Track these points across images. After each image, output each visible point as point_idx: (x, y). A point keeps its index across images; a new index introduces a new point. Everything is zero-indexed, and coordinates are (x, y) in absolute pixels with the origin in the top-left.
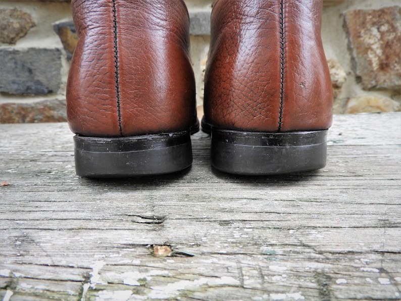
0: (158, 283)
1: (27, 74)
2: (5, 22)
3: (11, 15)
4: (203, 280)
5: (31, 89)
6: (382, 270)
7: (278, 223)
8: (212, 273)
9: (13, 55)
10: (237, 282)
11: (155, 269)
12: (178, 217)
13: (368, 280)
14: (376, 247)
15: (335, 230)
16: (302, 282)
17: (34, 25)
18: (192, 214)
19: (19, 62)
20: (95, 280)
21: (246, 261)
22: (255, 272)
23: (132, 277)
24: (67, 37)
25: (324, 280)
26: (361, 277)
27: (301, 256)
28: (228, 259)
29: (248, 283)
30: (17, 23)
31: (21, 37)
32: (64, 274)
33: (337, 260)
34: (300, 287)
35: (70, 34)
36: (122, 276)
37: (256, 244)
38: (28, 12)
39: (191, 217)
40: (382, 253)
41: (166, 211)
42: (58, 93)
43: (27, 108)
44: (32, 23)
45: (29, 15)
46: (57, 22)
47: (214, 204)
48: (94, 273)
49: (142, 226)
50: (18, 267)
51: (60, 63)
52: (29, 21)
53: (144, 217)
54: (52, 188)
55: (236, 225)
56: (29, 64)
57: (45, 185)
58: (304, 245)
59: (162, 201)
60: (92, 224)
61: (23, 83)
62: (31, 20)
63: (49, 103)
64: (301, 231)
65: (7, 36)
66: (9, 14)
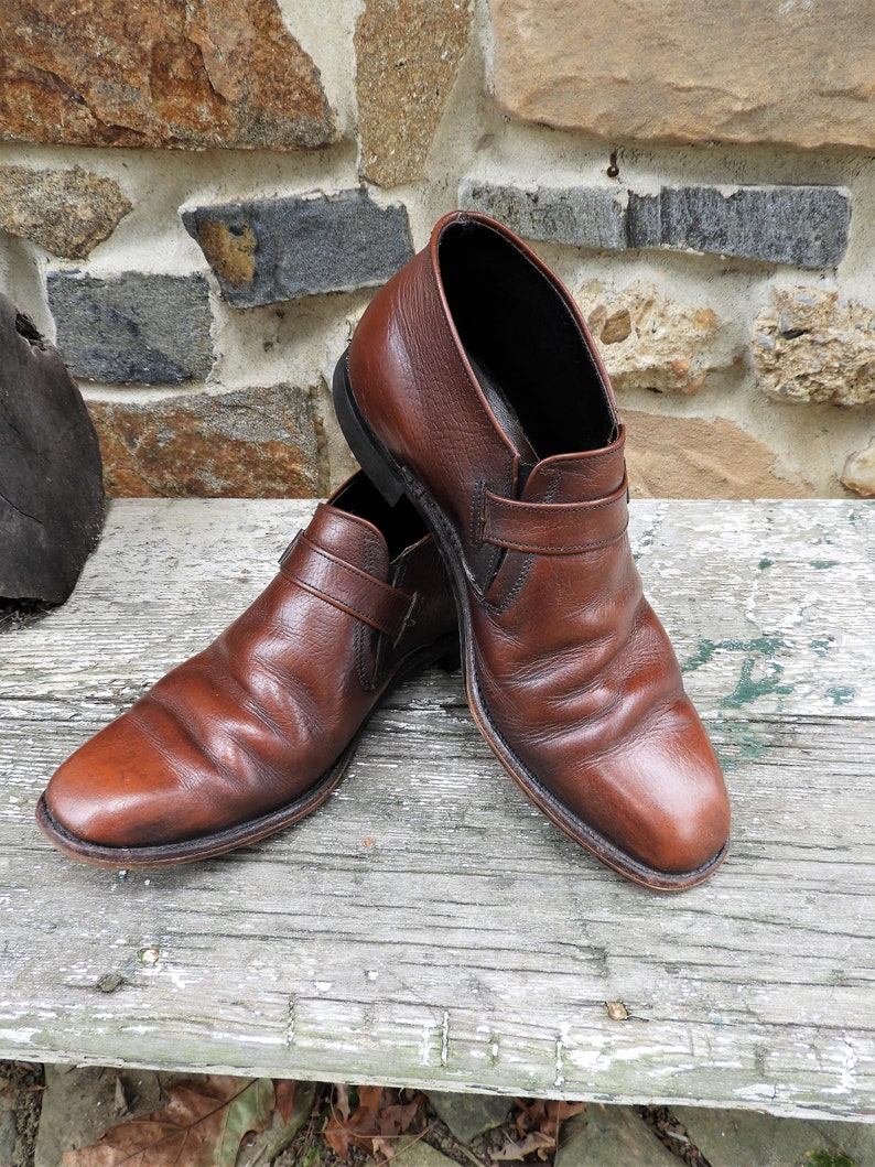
0: (620, 1047)
1: (127, 335)
2: (54, 206)
3: (67, 188)
4: (659, 1047)
5: (140, 371)
6: (813, 1046)
7: (728, 971)
8: (666, 1041)
9: (87, 288)
10: (689, 1051)
11: (618, 1033)
13: (799, 1055)
14: (816, 1019)
15: (783, 988)
16: (742, 1053)
17: (128, 209)
18: (632, 946)
19: (103, 307)
21: (697, 1031)
22: (704, 1043)
23: (598, 1040)
24: (219, 246)
25: (760, 1052)
26: (792, 1051)
27: (745, 1027)
28: (680, 1027)
29: (698, 1051)
30: (86, 207)
31: (99, 241)
32: (539, 1034)
33: (776, 1034)
34: (740, 1057)
35: (228, 239)
36: (589, 1039)
37: (704, 1008)
38: (111, 174)
39: (633, 953)
40: (818, 1027)
41: (602, 936)
42: (207, 380)
43: (136, 416)
44: (122, 204)
45: (114, 184)
46: (191, 205)
47: (653, 921)
48: (564, 1034)
49: (585, 968)
50: (494, 1024)
51: (208, 311)
52: (115, 199)
53: (581, 948)
54: (436, 863)
55: (684, 972)
56: (130, 310)
57: (421, 852)
58: (749, 1012)
59: (590, 909)
60: (534, 962)
61: (119, 356)
62: (119, 196)
63: (186, 405)
64: (749, 987)
65: (65, 240)
66: (62, 184)
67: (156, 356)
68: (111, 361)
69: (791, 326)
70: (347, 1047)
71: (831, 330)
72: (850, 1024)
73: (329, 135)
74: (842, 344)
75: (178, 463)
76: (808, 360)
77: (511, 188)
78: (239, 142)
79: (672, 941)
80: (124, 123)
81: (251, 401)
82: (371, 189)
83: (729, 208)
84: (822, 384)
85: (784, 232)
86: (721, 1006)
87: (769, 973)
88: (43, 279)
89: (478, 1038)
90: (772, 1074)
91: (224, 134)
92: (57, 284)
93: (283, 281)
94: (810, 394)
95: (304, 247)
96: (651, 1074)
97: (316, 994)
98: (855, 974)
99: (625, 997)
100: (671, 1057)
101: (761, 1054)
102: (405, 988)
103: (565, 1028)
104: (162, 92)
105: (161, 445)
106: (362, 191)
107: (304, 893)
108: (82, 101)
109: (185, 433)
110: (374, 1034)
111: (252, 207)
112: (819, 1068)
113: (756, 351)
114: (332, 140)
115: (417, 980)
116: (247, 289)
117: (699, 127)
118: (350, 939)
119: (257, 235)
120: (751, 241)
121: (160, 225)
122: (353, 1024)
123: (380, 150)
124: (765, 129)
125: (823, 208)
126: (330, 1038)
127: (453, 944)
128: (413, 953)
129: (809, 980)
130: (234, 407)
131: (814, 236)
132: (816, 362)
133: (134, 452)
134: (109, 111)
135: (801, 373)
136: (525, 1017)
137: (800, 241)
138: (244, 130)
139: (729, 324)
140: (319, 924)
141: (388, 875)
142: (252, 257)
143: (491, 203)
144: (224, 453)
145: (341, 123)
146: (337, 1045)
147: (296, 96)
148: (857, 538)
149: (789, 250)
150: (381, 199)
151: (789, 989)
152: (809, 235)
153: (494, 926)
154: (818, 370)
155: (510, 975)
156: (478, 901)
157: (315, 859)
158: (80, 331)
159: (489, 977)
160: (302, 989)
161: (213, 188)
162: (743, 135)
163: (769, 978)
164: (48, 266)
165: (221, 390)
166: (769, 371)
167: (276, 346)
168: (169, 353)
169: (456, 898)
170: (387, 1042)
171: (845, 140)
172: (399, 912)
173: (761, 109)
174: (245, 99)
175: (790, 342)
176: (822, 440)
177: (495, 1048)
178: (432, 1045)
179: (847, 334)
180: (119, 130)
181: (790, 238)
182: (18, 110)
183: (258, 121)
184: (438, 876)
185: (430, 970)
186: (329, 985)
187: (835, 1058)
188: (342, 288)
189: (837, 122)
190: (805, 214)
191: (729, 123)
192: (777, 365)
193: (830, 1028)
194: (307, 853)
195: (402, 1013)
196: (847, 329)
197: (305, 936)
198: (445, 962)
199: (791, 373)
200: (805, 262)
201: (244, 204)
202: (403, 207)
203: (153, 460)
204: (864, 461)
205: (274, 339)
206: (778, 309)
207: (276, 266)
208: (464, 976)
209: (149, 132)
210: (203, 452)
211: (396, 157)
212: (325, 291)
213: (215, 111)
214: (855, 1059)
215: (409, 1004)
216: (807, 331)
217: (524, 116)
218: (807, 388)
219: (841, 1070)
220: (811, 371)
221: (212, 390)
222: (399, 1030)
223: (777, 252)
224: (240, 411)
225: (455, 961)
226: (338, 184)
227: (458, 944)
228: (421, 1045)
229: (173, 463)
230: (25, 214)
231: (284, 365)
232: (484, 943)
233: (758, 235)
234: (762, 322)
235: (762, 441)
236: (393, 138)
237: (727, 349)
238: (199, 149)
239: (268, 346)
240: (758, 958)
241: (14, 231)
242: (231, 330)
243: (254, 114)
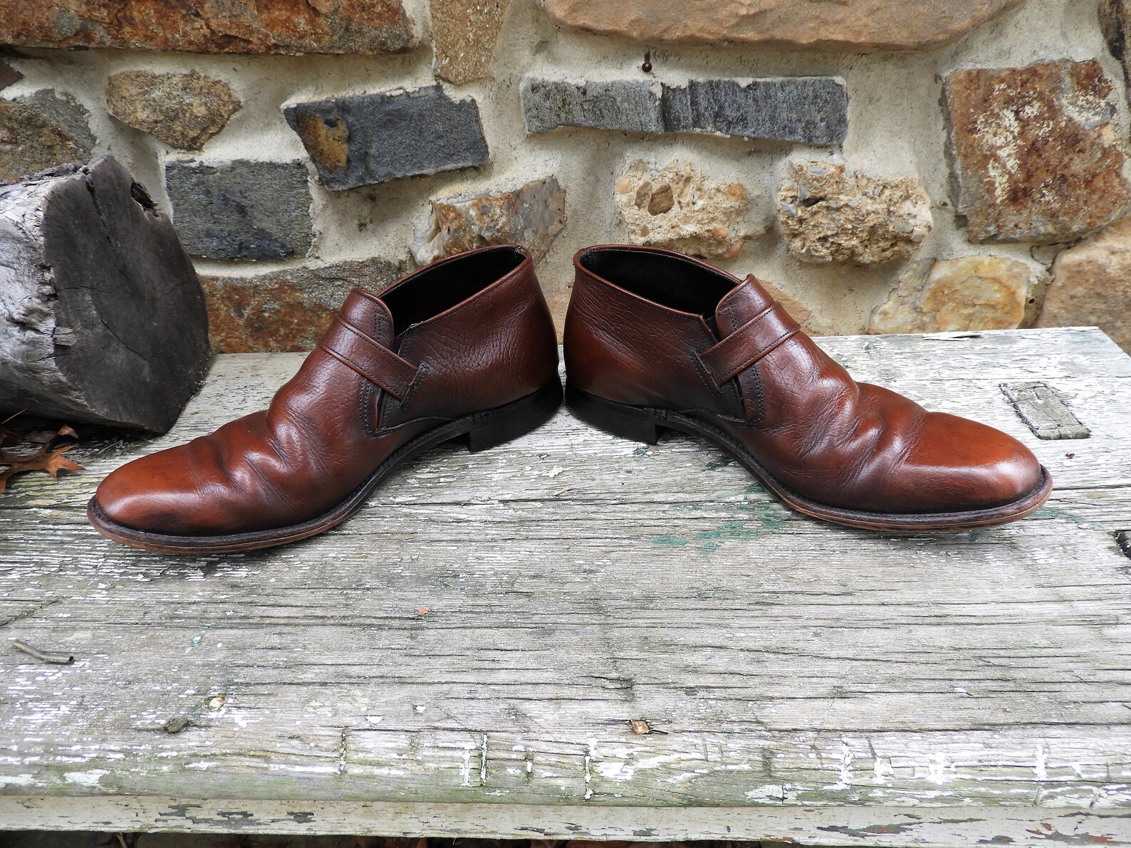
0: (642, 757)
1: (236, 216)
2: (173, 104)
3: (184, 89)
4: (677, 755)
5: (248, 248)
6: (813, 747)
7: (741, 691)
8: (683, 750)
9: (201, 175)
10: (703, 757)
11: (640, 745)
12: (645, 680)
13: (801, 755)
14: (817, 724)
15: (788, 702)
16: (751, 757)
17: (237, 107)
18: (656, 676)
19: (215, 191)
20: (593, 753)
21: (710, 739)
22: (717, 749)
23: (622, 752)
24: (317, 136)
25: (768, 755)
26: (795, 753)
27: (753, 734)
28: (696, 737)
29: (711, 757)
30: (201, 105)
31: (212, 134)
32: (569, 750)
33: (781, 738)
34: (750, 760)
35: (323, 130)
36: (614, 752)
37: (718, 721)
38: (223, 77)
39: (657, 681)
40: (819, 731)
41: (629, 670)
42: (307, 255)
43: (243, 288)
44: (232, 102)
45: (225, 85)
46: (291, 102)
47: (677, 656)
48: (591, 748)
49: (614, 695)
50: (528, 743)
51: (307, 194)
52: (226, 98)
53: (611, 680)
54: (485, 620)
55: (701, 694)
56: (239, 194)
57: (471, 612)
58: (758, 722)
59: (621, 649)
60: (567, 692)
61: (229, 235)
62: (230, 96)
63: (289, 277)
64: (759, 702)
65: (182, 134)
66: (180, 85)
67: (262, 234)
68: (221, 239)
69: (808, 195)
70: (394, 772)
71: (842, 197)
72: (847, 727)
73: (408, 40)
74: (853, 209)
75: (282, 332)
76: (826, 224)
77: (563, 83)
78: (331, 47)
79: (695, 671)
80: (233, 33)
81: (346, 274)
82: (445, 86)
83: (746, 97)
84: (840, 244)
85: (794, 116)
86: (733, 718)
87: (776, 691)
88: (163, 168)
89: (514, 756)
90: (778, 774)
91: (318, 40)
92: (175, 171)
93: (373, 166)
94: (832, 254)
95: (390, 137)
96: (671, 781)
97: (367, 726)
98: (853, 689)
99: (647, 715)
100: (688, 763)
101: (767, 755)
102: (449, 717)
103: (593, 743)
104: (266, 7)
105: (266, 314)
106: (438, 88)
107: (363, 648)
108: (197, 15)
109: (288, 303)
110: (419, 758)
111: (344, 102)
112: (820, 766)
113: (782, 218)
114: (410, 45)
115: (461, 711)
116: (341, 174)
117: (715, 28)
118: (402, 681)
119: (349, 126)
120: (768, 124)
121: (266, 121)
122: (400, 750)
123: (450, 53)
124: (768, 29)
125: (824, 95)
126: (379, 765)
127: (496, 681)
128: (458, 690)
129: (812, 695)
130: (332, 279)
131: (819, 118)
132: (833, 225)
133: (241, 322)
134: (221, 23)
135: (822, 235)
136: (557, 736)
137: (808, 123)
138: (335, 38)
139: (758, 197)
140: (375, 671)
141: (441, 631)
142: (345, 146)
143: (547, 96)
144: (323, 321)
145: (418, 31)
146: (385, 771)
147: (379, 9)
148: (871, 362)
149: (799, 130)
150: (455, 95)
151: (793, 703)
152: (815, 117)
153: (534, 666)
154: (834, 232)
155: (546, 703)
156: (521, 647)
157: (375, 621)
158: (195, 213)
159: (527, 706)
160: (355, 723)
161: (311, 88)
162: (750, 34)
163: (777, 695)
164: (167, 157)
165: (320, 264)
166: (795, 236)
167: (370, 226)
168: (274, 231)
169: (502, 646)
170: (430, 765)
171: (834, 37)
172: (448, 659)
173: (762, 13)
174: (336, 11)
175: (809, 209)
176: (849, 298)
177: (529, 765)
178: (472, 765)
179: (856, 200)
180: (229, 39)
181: (800, 121)
182: (143, 22)
183: (347, 29)
184: (486, 630)
185: (472, 703)
186: (379, 719)
187: (834, 756)
188: (425, 172)
189: (826, 23)
190: (810, 100)
191: (737, 25)
192: (801, 230)
193: (829, 731)
194: (369, 617)
195: (444, 738)
196: (855, 195)
197: (361, 681)
198: (487, 696)
199: (814, 236)
200: (815, 141)
201: (337, 100)
202: (473, 101)
203: (258, 330)
204: (885, 313)
205: (368, 220)
206: (796, 181)
207: (367, 153)
208: (503, 706)
209: (254, 40)
210: (304, 321)
211: (465, 58)
212: (409, 174)
213: (311, 22)
214: (852, 755)
215: (452, 730)
216: (822, 199)
217: (569, 22)
218: (828, 248)
219: (839, 767)
220: (829, 233)
221: (312, 264)
222: (442, 753)
223: (791, 133)
224: (337, 283)
225: (496, 695)
226: (419, 82)
227: (500, 681)
228: (462, 766)
229: (277, 331)
230: (147, 112)
231: (376, 243)
232: (523, 680)
233: (773, 119)
234: (785, 193)
235: (796, 299)
236: (463, 43)
237: (759, 220)
238: (298, 54)
239: (362, 226)
240: (767, 680)
241: (137, 127)
242: (329, 212)
243: (344, 24)
